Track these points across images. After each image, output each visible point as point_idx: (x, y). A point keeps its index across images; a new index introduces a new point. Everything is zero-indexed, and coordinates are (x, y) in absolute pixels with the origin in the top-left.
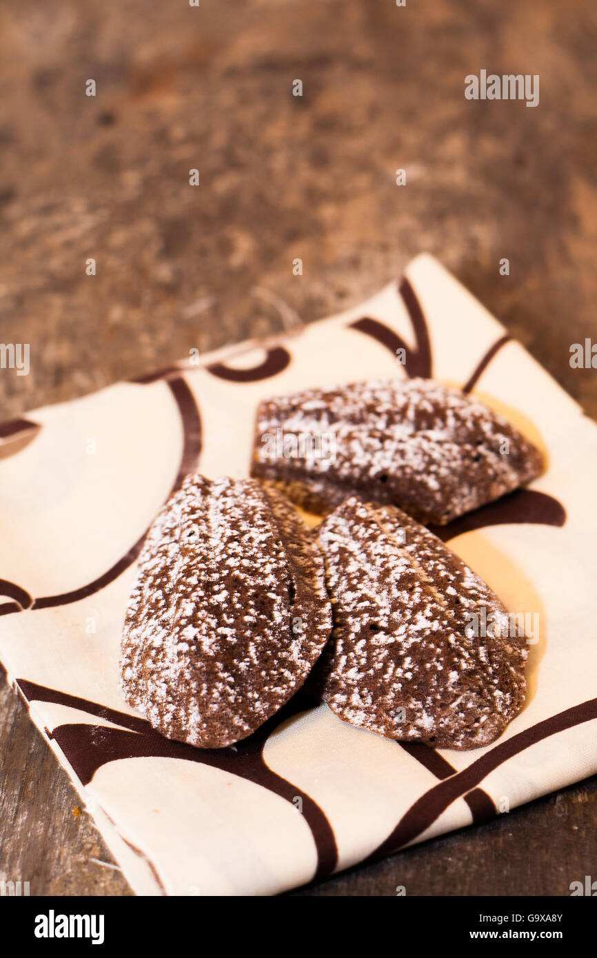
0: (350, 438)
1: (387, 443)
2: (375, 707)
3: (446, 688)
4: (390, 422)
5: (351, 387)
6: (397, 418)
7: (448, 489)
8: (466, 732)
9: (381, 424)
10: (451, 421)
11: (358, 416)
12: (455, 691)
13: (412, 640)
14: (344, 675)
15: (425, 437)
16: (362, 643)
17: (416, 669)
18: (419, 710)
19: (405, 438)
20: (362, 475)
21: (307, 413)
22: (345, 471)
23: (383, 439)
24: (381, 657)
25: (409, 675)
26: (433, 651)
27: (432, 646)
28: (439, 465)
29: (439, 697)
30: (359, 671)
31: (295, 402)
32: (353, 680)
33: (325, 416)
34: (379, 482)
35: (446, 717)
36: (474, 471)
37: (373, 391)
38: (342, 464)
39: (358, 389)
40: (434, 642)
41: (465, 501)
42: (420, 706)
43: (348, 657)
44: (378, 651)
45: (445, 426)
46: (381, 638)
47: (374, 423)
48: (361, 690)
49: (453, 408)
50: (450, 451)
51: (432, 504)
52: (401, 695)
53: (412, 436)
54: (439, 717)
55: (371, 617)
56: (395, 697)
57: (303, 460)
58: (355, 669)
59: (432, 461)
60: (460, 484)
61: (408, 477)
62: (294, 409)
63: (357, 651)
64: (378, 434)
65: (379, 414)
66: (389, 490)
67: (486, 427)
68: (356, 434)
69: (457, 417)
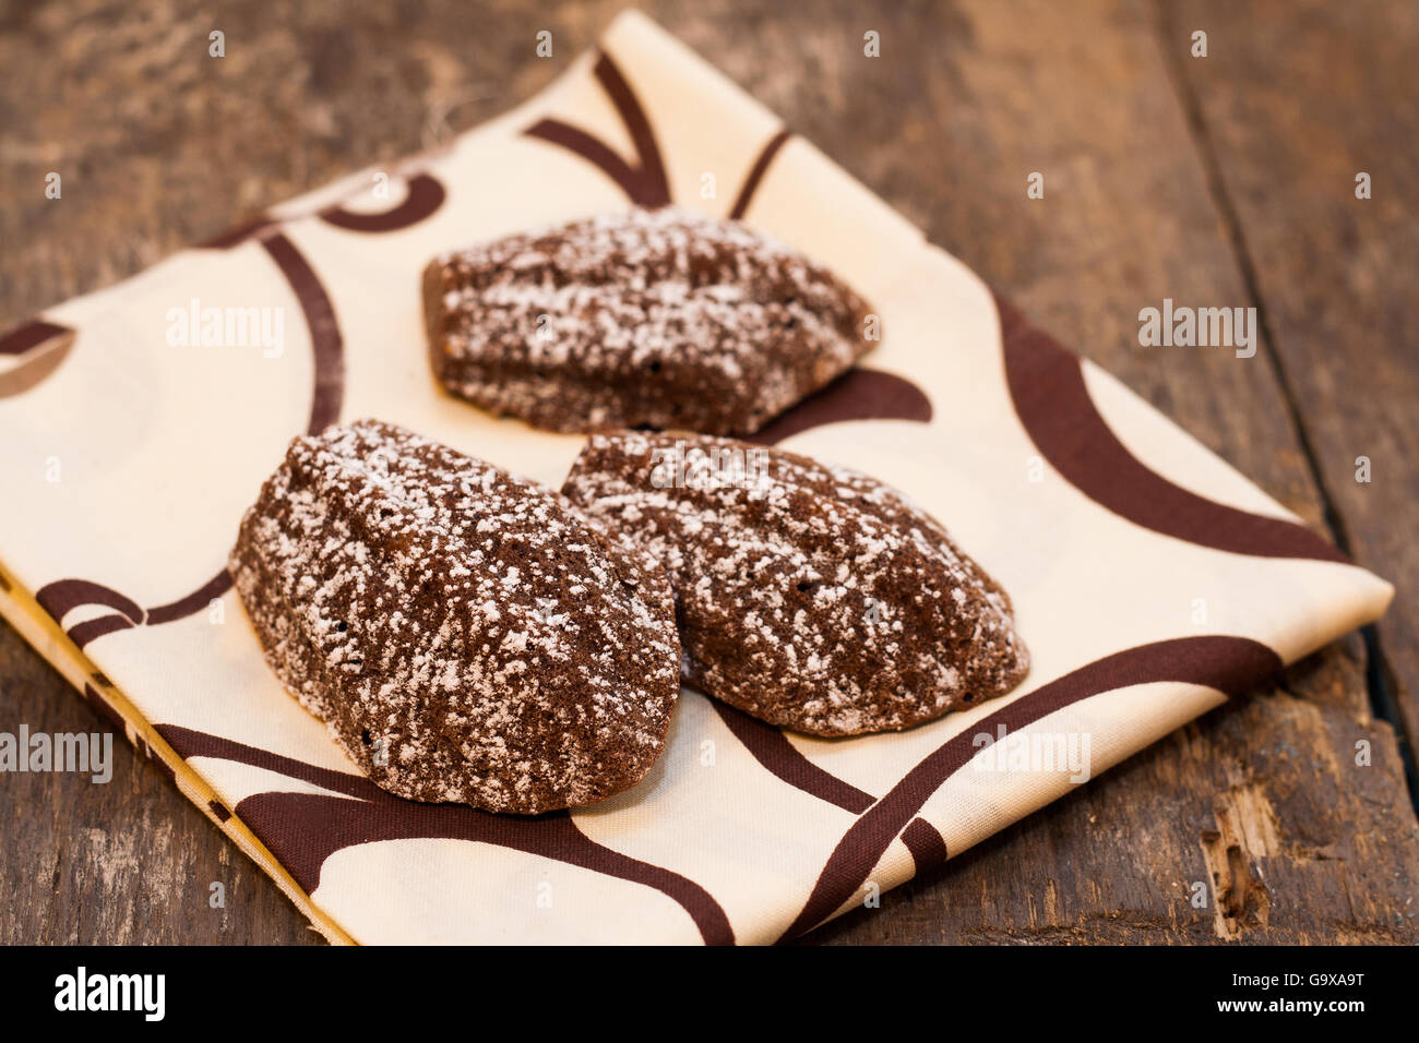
0: (593, 308)
1: (654, 312)
2: (870, 694)
3: (958, 617)
4: (652, 279)
5: (573, 228)
6: (662, 271)
7: (753, 375)
8: (1005, 666)
9: (638, 283)
10: (745, 270)
11: (600, 273)
12: (970, 617)
13: (870, 578)
14: (804, 672)
15: (709, 298)
16: (801, 615)
17: (902, 613)
18: (935, 667)
19: (679, 300)
20: (620, 364)
21: (520, 276)
22: (593, 361)
23: (645, 305)
24: (844, 620)
25: (898, 625)
26: (914, 576)
27: (908, 570)
28: (737, 339)
29: (953, 635)
30: (821, 656)
31: (498, 257)
32: (820, 673)
33: (548, 277)
34: (648, 373)
35: (973, 658)
36: (788, 343)
37: (611, 232)
38: (587, 349)
39: (584, 230)
40: (907, 564)
41: (778, 393)
42: (933, 660)
43: (795, 644)
44: (834, 615)
45: (736, 278)
46: (825, 595)
47: (626, 281)
48: (838, 679)
49: (745, 249)
50: (750, 315)
51: (732, 399)
52: (904, 658)
53: (690, 297)
54: (964, 662)
55: (789, 575)
56: (897, 665)
57: (525, 348)
58: (815, 655)
59: (724, 334)
60: (770, 366)
61: (692, 362)
62: (500, 269)
63: (800, 631)
64: (636, 298)
65: (632, 268)
66: (664, 384)
67: (798, 275)
68: (602, 301)
69: (753, 262)
